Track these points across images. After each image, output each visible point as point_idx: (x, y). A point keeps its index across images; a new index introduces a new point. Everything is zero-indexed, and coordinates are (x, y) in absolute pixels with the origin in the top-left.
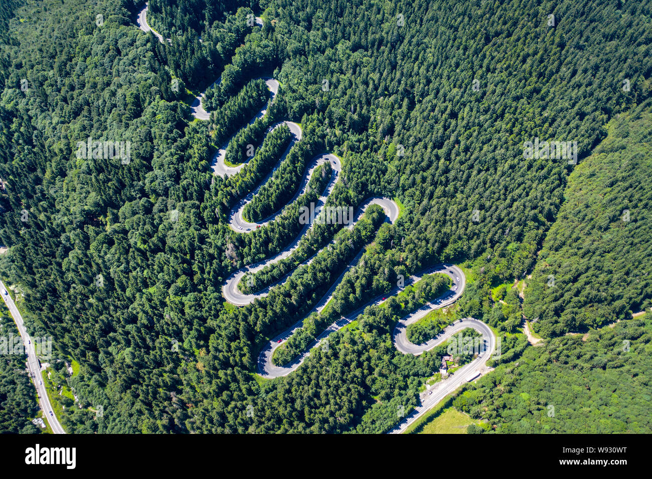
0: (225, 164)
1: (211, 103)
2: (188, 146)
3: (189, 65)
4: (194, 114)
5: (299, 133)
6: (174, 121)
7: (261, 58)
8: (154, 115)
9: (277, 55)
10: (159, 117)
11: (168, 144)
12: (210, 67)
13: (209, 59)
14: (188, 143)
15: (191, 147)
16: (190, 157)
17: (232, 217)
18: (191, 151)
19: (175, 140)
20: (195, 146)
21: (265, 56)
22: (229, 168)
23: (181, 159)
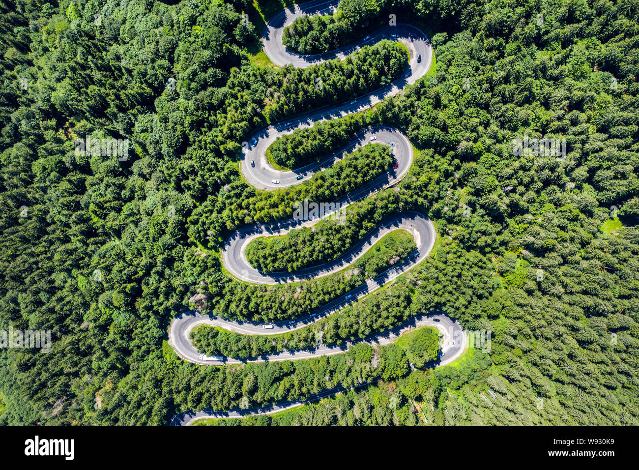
0: (266, 155)
1: (298, 42)
2: (221, 106)
4: (263, 40)
5: (405, 165)
6: (217, 52)
7: (426, 5)
8: (193, 21)
9: (458, 13)
10: (198, 29)
11: (190, 89)
14: (222, 103)
15: (225, 112)
16: (215, 124)
17: (232, 242)
18: (220, 117)
19: (204, 86)
20: (231, 113)
21: (436, 6)
22: (267, 167)
23: (197, 125)
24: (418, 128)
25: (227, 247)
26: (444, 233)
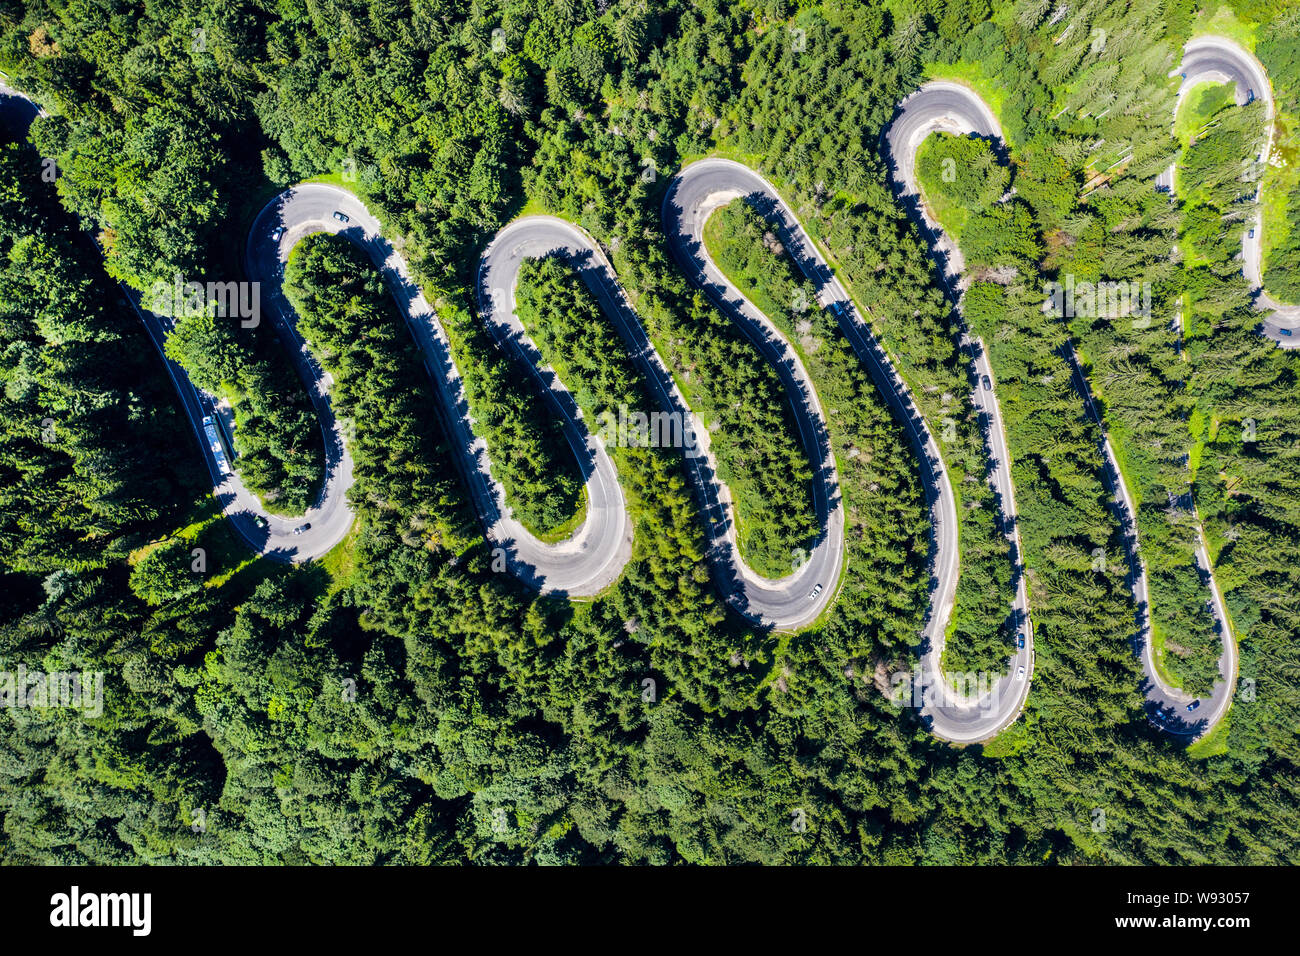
0: (554, 542)
1: (297, 481)
2: (448, 649)
3: (104, 499)
5: (559, 232)
6: (325, 661)
7: (201, 195)
8: (258, 719)
9: (215, 125)
10: (276, 707)
11: (413, 720)
12: (135, 413)
13: (100, 401)
14: (440, 646)
15: (460, 638)
18: (473, 649)
19: (406, 688)
20: (462, 624)
21: (201, 174)
22: (580, 539)
23: (493, 699)
24: (475, 204)
25: (765, 622)
26: (707, 140)
